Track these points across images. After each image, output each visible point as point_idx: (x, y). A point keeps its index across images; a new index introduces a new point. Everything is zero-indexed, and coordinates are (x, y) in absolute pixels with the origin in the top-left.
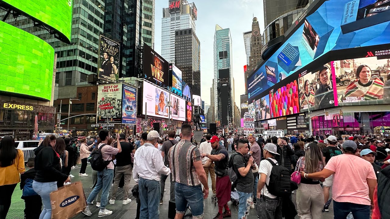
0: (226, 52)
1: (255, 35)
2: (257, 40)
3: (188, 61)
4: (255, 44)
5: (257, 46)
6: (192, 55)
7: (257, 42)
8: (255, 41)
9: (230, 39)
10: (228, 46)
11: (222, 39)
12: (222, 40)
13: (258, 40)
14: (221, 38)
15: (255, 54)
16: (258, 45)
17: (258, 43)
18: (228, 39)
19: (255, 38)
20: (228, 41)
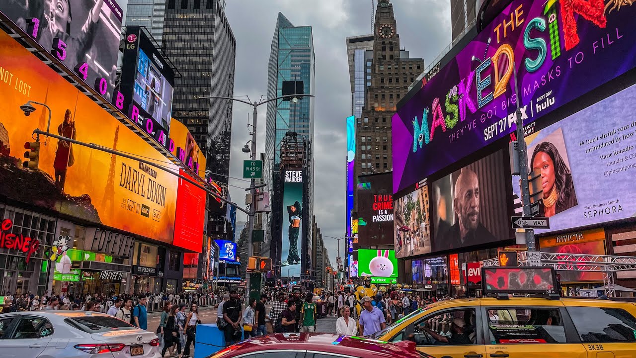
0: (300, 84)
1: (383, 36)
2: (388, 49)
3: (198, 82)
4: (384, 57)
5: (389, 63)
6: (212, 67)
7: (388, 53)
8: (384, 49)
9: (311, 54)
10: (306, 68)
11: (293, 51)
12: (292, 53)
13: (391, 49)
14: (288, 47)
15: (382, 81)
16: (392, 61)
17: (391, 57)
18: (308, 54)
19: (383, 43)
20: (307, 58)
